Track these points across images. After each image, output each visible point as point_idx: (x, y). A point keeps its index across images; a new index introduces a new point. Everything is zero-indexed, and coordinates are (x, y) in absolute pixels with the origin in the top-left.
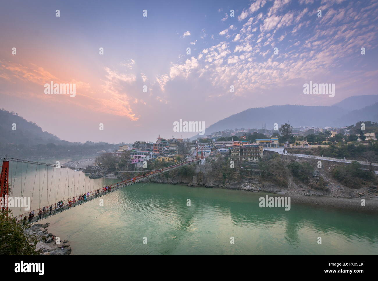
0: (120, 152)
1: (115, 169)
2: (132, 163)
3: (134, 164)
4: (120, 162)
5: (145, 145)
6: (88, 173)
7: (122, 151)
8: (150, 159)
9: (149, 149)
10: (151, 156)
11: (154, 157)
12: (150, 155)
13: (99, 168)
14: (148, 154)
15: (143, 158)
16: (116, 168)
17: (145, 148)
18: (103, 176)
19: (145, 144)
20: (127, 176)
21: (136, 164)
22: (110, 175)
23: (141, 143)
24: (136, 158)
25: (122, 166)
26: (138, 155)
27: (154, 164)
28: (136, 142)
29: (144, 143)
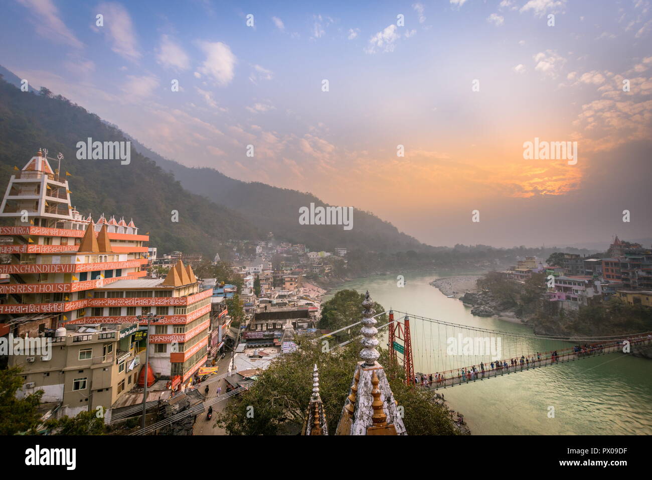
0: (521, 272)
1: (514, 304)
2: (551, 300)
3: (556, 303)
4: (524, 292)
5: (577, 262)
6: (468, 304)
7: (526, 271)
8: (596, 294)
9: (591, 271)
10: (599, 289)
11: (608, 291)
12: (595, 287)
13: (484, 297)
14: (591, 284)
15: (577, 291)
16: (516, 303)
17: (578, 267)
18: (494, 314)
19: (579, 261)
20: (544, 324)
21: (561, 303)
22: (507, 313)
23: (566, 257)
24: (559, 291)
25: (528, 300)
26: (562, 285)
27: (608, 308)
28: (554, 254)
29: (573, 257)
